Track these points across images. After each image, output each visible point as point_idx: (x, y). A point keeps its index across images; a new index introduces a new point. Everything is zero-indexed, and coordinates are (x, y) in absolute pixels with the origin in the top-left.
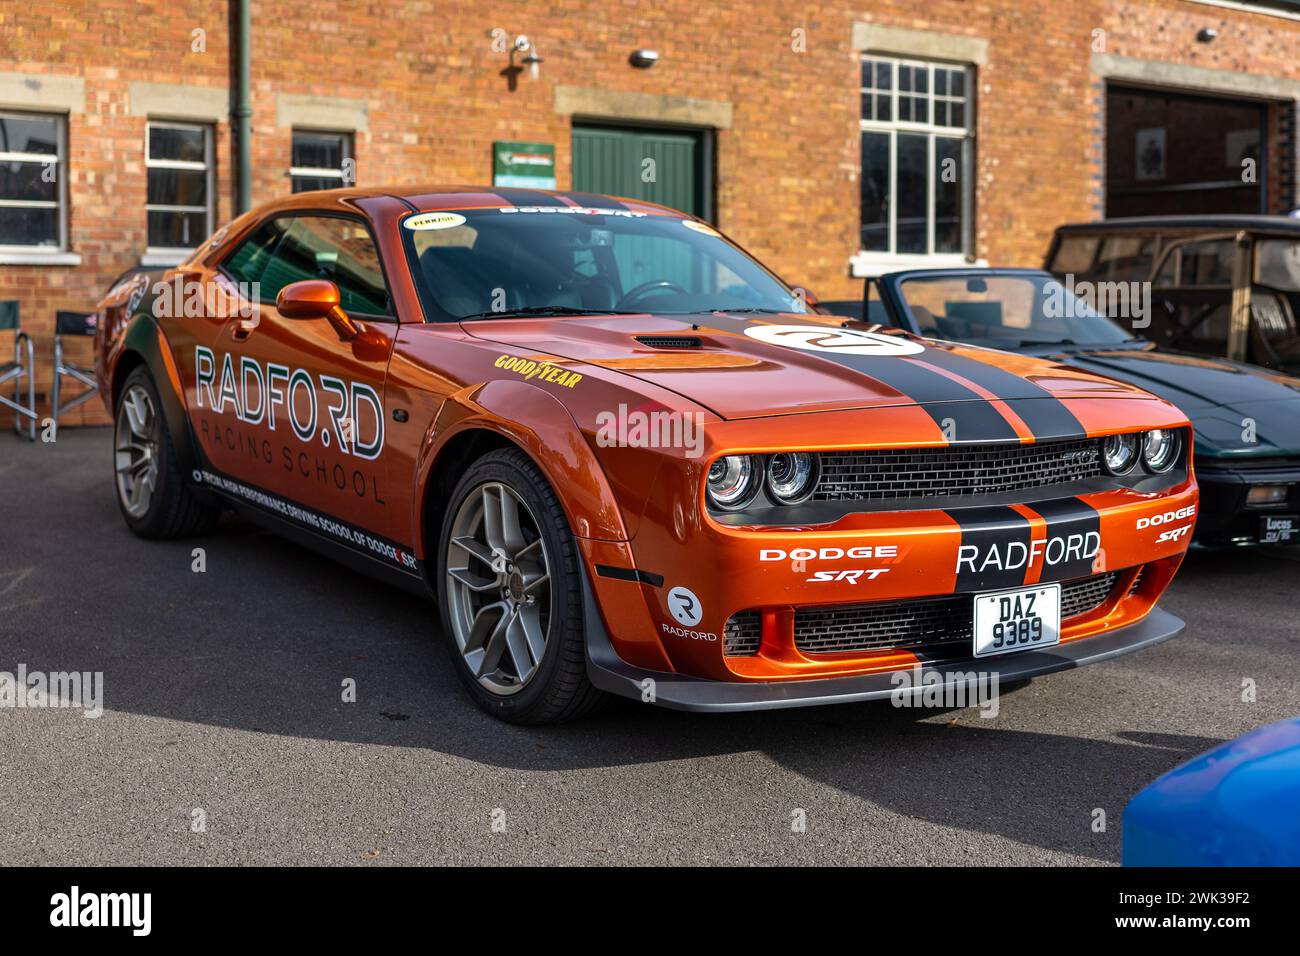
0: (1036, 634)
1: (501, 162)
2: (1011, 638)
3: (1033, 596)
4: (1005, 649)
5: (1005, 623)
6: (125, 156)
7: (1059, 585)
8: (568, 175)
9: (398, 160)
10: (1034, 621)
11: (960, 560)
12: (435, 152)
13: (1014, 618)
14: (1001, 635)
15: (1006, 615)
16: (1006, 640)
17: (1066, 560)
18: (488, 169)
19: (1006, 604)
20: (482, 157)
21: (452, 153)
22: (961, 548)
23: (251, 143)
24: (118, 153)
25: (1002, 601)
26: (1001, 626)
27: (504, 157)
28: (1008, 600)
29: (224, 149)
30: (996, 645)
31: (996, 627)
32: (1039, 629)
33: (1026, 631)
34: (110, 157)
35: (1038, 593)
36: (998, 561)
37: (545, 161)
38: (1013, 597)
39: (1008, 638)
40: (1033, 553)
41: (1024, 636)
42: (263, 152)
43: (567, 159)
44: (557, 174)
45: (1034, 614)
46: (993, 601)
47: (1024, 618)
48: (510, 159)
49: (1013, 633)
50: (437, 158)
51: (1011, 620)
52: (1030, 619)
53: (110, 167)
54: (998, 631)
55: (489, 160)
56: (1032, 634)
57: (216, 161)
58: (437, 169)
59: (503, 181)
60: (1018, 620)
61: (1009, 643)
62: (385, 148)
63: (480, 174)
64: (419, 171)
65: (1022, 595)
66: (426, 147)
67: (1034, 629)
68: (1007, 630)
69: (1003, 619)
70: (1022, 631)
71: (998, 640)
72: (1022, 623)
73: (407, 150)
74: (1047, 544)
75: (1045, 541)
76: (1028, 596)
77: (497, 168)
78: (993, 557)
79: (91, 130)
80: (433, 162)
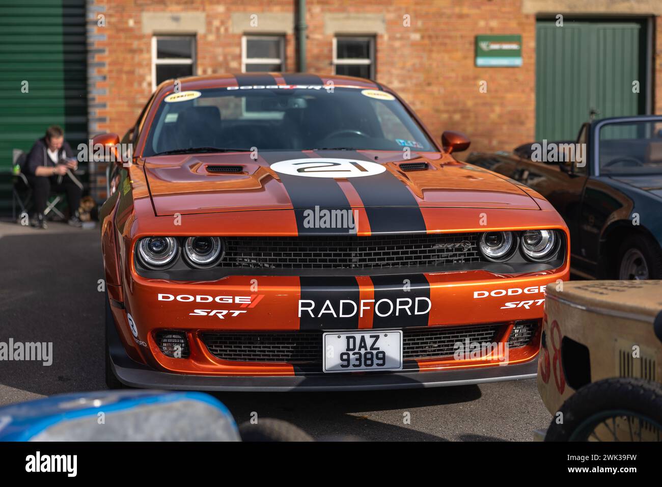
0: (381, 362)
1: (481, 50)
2: (358, 363)
3: (377, 337)
4: (351, 369)
5: (351, 353)
6: (229, 58)
7: (401, 332)
8: (534, 55)
9: (407, 51)
10: (377, 354)
11: (300, 309)
12: (433, 44)
13: (360, 350)
14: (348, 360)
15: (351, 347)
16: (352, 363)
17: (397, 314)
18: (472, 54)
19: (351, 341)
20: (467, 46)
21: (445, 44)
22: (300, 301)
23: (306, 45)
24: (225, 56)
25: (348, 338)
26: (348, 355)
27: (483, 45)
28: (354, 338)
29: (291, 50)
30: (342, 366)
31: (342, 354)
32: (384, 358)
33: (371, 359)
34: (221, 58)
35: (381, 335)
36: (332, 311)
37: (514, 47)
38: (358, 337)
39: (353, 362)
40: (362, 308)
41: (369, 362)
42: (316, 51)
43: (532, 44)
44: (524, 54)
45: (378, 349)
46: (339, 337)
47: (369, 350)
48: (488, 46)
49: (359, 359)
50: (434, 48)
51: (356, 350)
52: (375, 352)
53: (220, 65)
54: (345, 357)
55: (472, 48)
56: (376, 361)
57: (286, 58)
58: (434, 55)
59: (481, 61)
60: (363, 351)
61: (354, 366)
62: (397, 44)
63: (465, 58)
64: (421, 57)
65: (367, 336)
66: (427, 41)
67: (378, 358)
68: (352, 357)
69: (348, 349)
70: (366, 359)
71: (345, 363)
72: (366, 354)
73: (414, 44)
74: (375, 303)
75: (374, 301)
76: (371, 337)
77: (478, 53)
78: (328, 308)
79: (210, 44)
80: (431, 51)
